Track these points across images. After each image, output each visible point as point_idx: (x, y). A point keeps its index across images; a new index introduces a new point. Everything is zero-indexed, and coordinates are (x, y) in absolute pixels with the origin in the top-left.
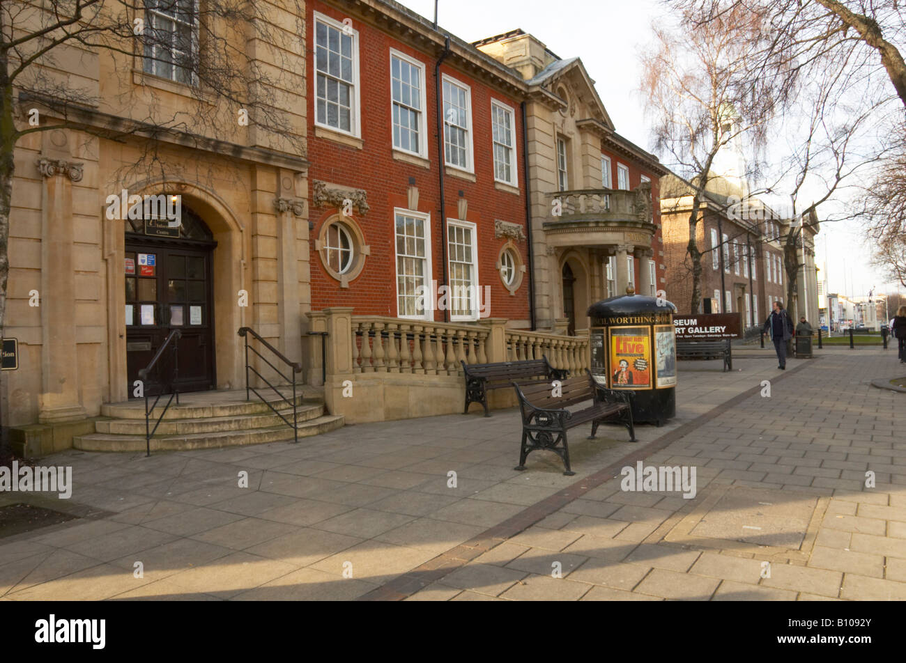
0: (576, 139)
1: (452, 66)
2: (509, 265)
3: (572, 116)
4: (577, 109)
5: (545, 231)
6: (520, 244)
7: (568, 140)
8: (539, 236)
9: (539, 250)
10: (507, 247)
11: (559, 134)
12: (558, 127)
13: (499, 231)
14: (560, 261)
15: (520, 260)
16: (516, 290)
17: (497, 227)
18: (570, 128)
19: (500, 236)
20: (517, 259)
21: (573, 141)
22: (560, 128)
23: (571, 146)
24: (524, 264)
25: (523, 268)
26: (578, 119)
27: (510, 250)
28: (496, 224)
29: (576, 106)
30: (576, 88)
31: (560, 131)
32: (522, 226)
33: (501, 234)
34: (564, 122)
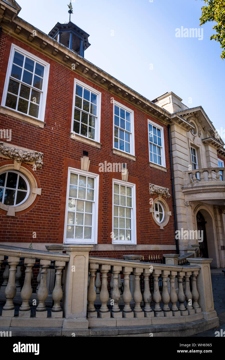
0: (202, 148)
1: (121, 98)
2: (161, 210)
3: (199, 136)
4: (202, 134)
5: (183, 192)
6: (167, 200)
7: (198, 148)
8: (179, 195)
9: (179, 203)
10: (158, 200)
11: (192, 145)
12: (190, 140)
13: (152, 190)
14: (195, 211)
15: (168, 208)
16: (164, 226)
17: (151, 188)
18: (198, 142)
19: (152, 193)
20: (165, 207)
21: (200, 148)
22: (192, 141)
23: (200, 151)
24: (170, 211)
25: (170, 213)
26: (203, 138)
27: (160, 201)
28: (150, 186)
29: (201, 132)
30: (201, 123)
31: (193, 143)
32: (168, 189)
33: (153, 192)
34: (194, 138)
